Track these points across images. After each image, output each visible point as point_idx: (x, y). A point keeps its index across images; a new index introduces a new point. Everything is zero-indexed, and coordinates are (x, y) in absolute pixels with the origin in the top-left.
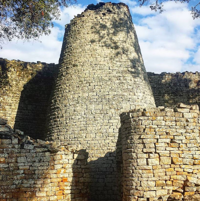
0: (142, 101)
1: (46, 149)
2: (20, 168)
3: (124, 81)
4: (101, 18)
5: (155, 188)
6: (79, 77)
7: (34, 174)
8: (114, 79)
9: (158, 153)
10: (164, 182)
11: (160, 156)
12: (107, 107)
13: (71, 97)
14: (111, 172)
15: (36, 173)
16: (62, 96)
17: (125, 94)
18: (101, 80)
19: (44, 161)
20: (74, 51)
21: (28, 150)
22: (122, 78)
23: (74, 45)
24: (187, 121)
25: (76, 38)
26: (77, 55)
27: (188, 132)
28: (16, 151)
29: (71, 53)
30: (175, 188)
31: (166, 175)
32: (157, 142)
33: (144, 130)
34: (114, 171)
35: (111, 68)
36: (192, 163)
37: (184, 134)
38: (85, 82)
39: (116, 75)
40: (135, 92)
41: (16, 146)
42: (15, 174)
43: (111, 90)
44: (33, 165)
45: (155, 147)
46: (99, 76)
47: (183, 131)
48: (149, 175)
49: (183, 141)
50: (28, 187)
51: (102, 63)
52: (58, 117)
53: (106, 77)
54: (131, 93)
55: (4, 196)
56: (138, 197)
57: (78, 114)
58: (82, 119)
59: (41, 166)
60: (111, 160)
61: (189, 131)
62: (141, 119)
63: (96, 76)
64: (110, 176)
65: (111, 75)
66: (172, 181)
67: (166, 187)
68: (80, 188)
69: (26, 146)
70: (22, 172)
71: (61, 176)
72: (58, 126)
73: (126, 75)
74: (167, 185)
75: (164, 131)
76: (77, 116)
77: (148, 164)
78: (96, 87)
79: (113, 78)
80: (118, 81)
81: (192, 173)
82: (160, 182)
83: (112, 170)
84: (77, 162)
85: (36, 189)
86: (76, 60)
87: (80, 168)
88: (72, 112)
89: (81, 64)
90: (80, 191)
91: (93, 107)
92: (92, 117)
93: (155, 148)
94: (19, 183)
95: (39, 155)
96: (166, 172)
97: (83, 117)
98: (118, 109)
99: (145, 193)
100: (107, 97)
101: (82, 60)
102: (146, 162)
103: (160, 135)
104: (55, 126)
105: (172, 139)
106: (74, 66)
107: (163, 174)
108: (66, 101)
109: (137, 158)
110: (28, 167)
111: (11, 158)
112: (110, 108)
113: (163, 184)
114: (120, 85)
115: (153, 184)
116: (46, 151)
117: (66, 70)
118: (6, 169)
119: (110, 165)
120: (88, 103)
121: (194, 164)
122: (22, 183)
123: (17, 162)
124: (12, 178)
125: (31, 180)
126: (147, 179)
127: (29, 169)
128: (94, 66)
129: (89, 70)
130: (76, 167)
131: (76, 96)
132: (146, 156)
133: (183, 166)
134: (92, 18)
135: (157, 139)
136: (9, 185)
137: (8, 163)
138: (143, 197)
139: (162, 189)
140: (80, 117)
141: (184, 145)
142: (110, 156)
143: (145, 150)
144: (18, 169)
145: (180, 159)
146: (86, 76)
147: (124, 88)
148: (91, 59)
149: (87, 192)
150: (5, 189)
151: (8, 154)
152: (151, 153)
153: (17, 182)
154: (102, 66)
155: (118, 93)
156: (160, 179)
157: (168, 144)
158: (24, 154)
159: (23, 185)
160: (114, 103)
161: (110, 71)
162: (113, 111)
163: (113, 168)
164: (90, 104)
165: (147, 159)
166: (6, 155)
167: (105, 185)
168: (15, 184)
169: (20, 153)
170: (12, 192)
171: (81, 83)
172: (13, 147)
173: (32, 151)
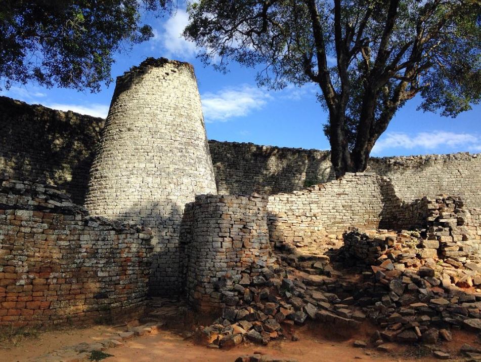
0: (204, 177)
1: (110, 227)
2: (83, 246)
3: (187, 154)
4: (164, 79)
5: (226, 269)
6: (135, 144)
7: (97, 252)
8: (176, 151)
9: (232, 238)
10: (235, 263)
11: (233, 240)
12: (166, 182)
13: (124, 166)
14: (166, 253)
15: (99, 252)
16: (113, 164)
17: (186, 168)
18: (161, 150)
19: (109, 239)
20: (130, 112)
21: (92, 228)
22: (184, 151)
23: (130, 104)
24: (259, 209)
25: (133, 97)
26: (133, 118)
27: (258, 220)
28: (80, 228)
29: (125, 114)
30: (244, 269)
31: (237, 257)
32: (232, 227)
33: (221, 215)
34: (169, 251)
35: (173, 138)
36: (260, 247)
37: (255, 221)
38: (143, 151)
39: (179, 146)
40: (197, 167)
41: (80, 223)
42: (77, 252)
43: (172, 163)
44: (96, 244)
45: (230, 231)
46: (159, 145)
47: (255, 218)
48: (222, 257)
49: (254, 228)
50: (90, 267)
51: (163, 131)
52: (105, 188)
53: (167, 148)
54: (193, 168)
55: (63, 276)
56: (211, 277)
57: (132, 187)
58: (136, 193)
59: (105, 245)
60: (167, 240)
61: (259, 218)
62: (219, 205)
63: (156, 145)
64: (164, 257)
65: (173, 146)
66: (242, 263)
67: (236, 268)
68: (143, 269)
69: (90, 223)
70: (84, 250)
71: (125, 256)
72: (105, 199)
73: (189, 148)
74: (237, 266)
75: (238, 217)
76: (131, 189)
77: (222, 247)
78: (155, 158)
79: (175, 149)
80: (179, 154)
81: (259, 256)
82: (232, 263)
83: (167, 251)
84: (142, 242)
85: (98, 269)
86: (132, 124)
87: (145, 248)
88: (124, 184)
89: (139, 129)
90: (143, 272)
91: (150, 179)
92: (148, 190)
93: (230, 233)
94: (80, 263)
95: (103, 233)
96: (237, 255)
97: (138, 190)
98: (178, 185)
99: (217, 273)
100: (167, 170)
101: (139, 124)
102: (220, 245)
103: (235, 221)
104: (101, 198)
105: (244, 225)
106: (129, 130)
107: (235, 256)
108: (118, 171)
109: (213, 241)
110: (92, 245)
111: (74, 235)
112: (170, 183)
113: (234, 265)
114: (182, 158)
115: (225, 265)
116: (111, 230)
117: (118, 133)
118: (67, 247)
119: (165, 245)
120: (144, 175)
121: (261, 248)
122: (84, 262)
123: (79, 240)
124: (73, 257)
125: (93, 259)
126: (219, 261)
127: (92, 248)
128: (154, 133)
129: (147, 137)
130: (140, 247)
131: (131, 166)
132: (221, 239)
133: (252, 250)
134: (153, 77)
135: (232, 225)
136: (69, 264)
137: (69, 241)
138: (215, 277)
139: (233, 269)
140: (134, 190)
141: (254, 231)
142: (166, 235)
143: (220, 234)
144: (80, 247)
145: (250, 243)
146: (143, 144)
147: (186, 162)
148: (150, 125)
149: (149, 273)
150: (64, 268)
151: (70, 231)
152: (226, 237)
153: (78, 261)
154: (163, 135)
155: (179, 167)
156: (232, 260)
157: (241, 229)
158: (88, 232)
159: (85, 264)
160: (174, 177)
161: (171, 141)
162: (172, 186)
163: (168, 248)
164: (147, 176)
165: (221, 242)
166: (68, 232)
167: (158, 267)
168: (76, 263)
169: (83, 230)
170: (72, 271)
171: (137, 151)
172: (76, 224)
173: (96, 229)
